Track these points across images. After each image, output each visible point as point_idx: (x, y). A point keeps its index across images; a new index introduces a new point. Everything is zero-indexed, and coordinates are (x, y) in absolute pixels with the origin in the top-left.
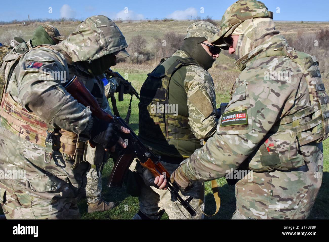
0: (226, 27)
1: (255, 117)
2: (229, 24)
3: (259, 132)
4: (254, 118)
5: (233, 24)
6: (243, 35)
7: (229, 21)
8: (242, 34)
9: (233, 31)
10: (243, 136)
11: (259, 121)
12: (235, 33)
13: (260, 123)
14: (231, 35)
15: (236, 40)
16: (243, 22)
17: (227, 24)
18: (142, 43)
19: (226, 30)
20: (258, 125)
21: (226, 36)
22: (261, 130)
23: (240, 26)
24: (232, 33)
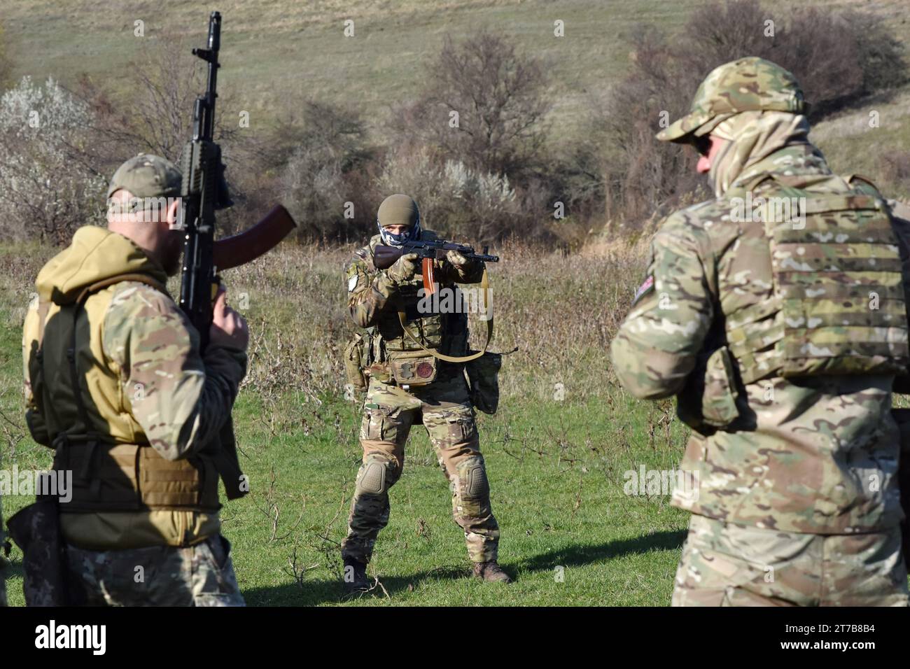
0: (703, 114)
1: (667, 274)
2: (710, 110)
3: (680, 299)
4: (664, 277)
5: (717, 112)
6: (732, 142)
7: (713, 102)
8: (731, 138)
9: (715, 126)
10: (650, 314)
11: (675, 279)
12: (717, 131)
13: (677, 283)
14: (708, 134)
15: (717, 149)
16: (739, 113)
17: (706, 108)
18: (517, 87)
19: (702, 121)
20: (674, 287)
21: (699, 133)
22: (681, 295)
23: (731, 120)
24: (712, 130)
